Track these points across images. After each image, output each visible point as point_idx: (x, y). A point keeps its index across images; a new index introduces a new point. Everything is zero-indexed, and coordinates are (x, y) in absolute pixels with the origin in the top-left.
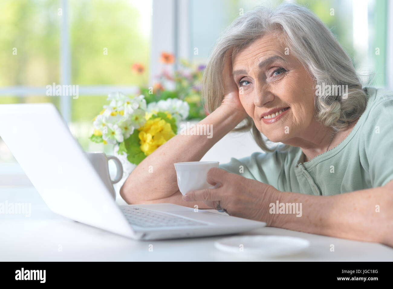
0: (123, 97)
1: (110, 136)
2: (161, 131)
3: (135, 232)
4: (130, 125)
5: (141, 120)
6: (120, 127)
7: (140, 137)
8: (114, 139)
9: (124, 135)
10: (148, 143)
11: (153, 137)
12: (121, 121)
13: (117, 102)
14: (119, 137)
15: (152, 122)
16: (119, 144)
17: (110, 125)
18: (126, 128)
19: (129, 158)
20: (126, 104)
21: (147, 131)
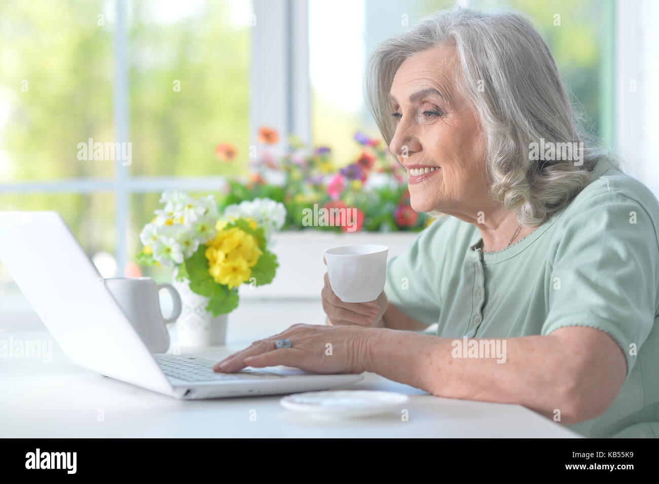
0: (183, 197)
1: (164, 255)
2: (239, 246)
3: (175, 388)
4: (193, 238)
5: (210, 231)
6: (178, 241)
7: (208, 255)
8: (169, 259)
9: (184, 253)
10: (220, 265)
11: (226, 256)
12: (179, 234)
13: (174, 204)
14: (177, 257)
15: (226, 233)
16: (177, 265)
17: (163, 239)
18: (187, 243)
19: (192, 286)
20: (186, 208)
21: (218, 247)
